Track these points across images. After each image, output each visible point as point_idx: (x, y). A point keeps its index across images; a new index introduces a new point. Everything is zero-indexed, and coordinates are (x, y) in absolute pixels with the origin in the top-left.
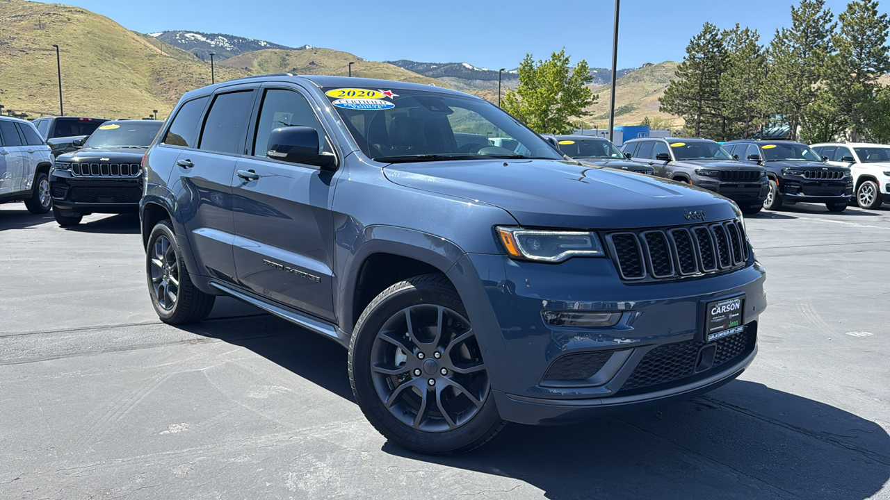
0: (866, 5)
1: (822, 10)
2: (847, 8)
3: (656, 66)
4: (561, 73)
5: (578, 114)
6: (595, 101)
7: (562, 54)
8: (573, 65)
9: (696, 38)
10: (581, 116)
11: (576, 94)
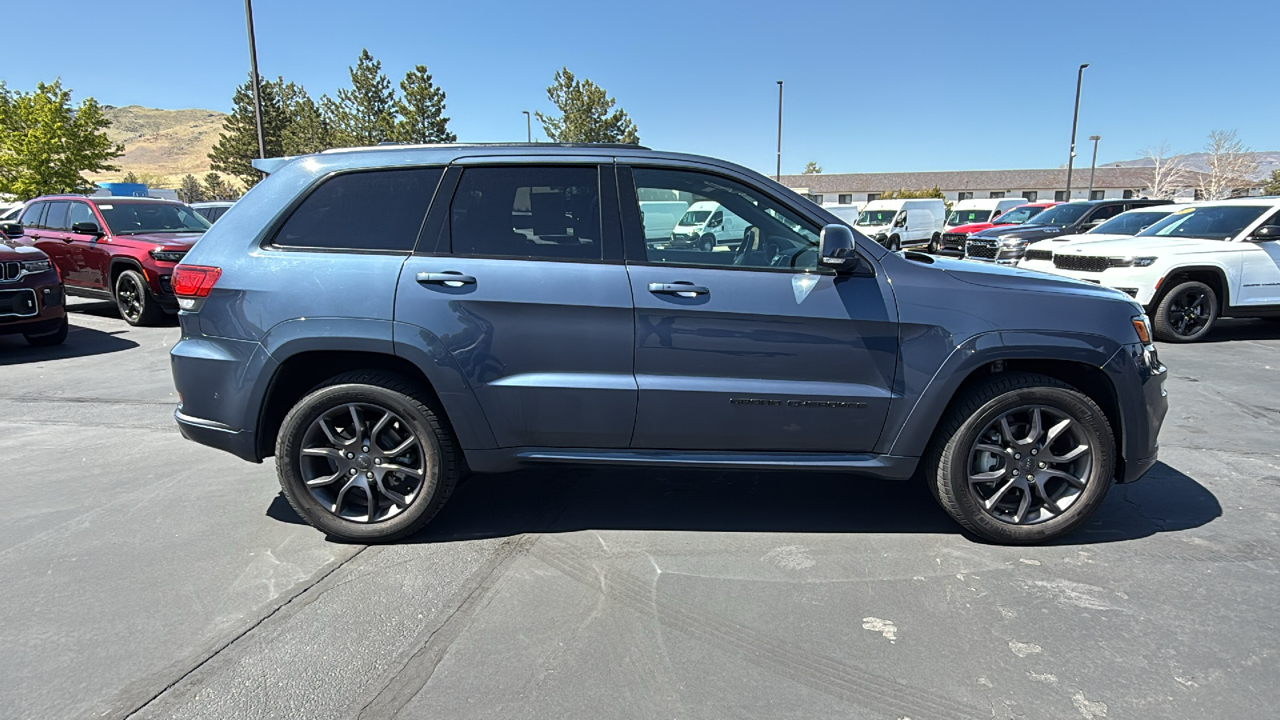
0: (423, 76)
1: (378, 75)
2: (406, 77)
3: (120, 110)
4: (60, 113)
5: (93, 168)
6: (120, 153)
7: (58, 85)
8: (76, 104)
9: (243, 87)
10: (98, 170)
11: (90, 141)
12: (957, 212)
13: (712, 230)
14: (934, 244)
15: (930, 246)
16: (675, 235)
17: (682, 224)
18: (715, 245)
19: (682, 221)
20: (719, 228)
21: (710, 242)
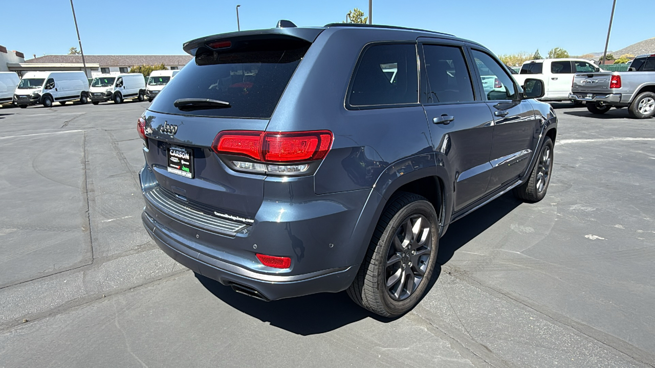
12: (152, 78)
13: (48, 91)
14: (141, 96)
15: (139, 97)
16: (18, 96)
17: (19, 88)
18: (53, 102)
19: (20, 85)
20: (53, 90)
21: (50, 100)
